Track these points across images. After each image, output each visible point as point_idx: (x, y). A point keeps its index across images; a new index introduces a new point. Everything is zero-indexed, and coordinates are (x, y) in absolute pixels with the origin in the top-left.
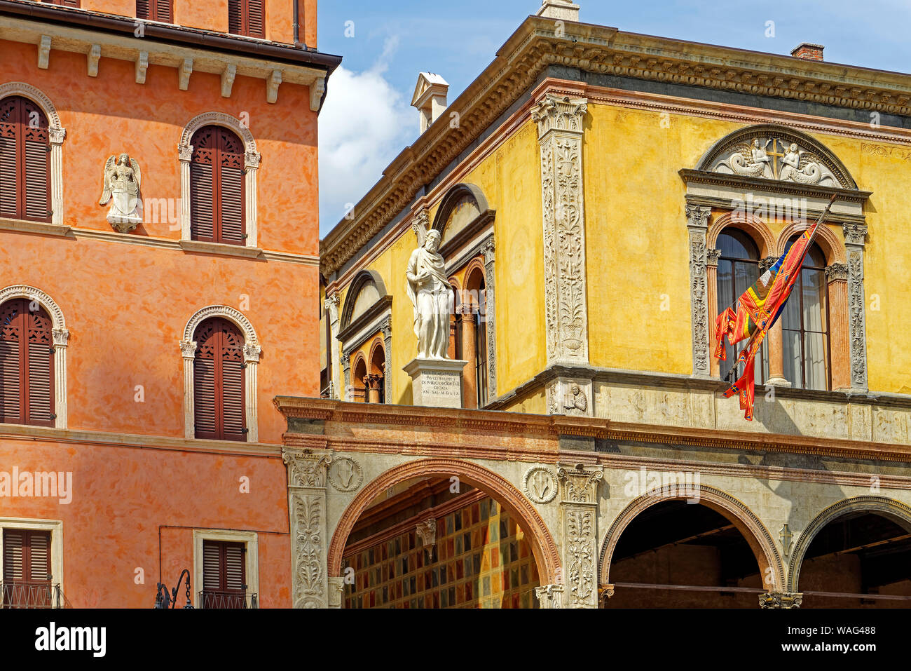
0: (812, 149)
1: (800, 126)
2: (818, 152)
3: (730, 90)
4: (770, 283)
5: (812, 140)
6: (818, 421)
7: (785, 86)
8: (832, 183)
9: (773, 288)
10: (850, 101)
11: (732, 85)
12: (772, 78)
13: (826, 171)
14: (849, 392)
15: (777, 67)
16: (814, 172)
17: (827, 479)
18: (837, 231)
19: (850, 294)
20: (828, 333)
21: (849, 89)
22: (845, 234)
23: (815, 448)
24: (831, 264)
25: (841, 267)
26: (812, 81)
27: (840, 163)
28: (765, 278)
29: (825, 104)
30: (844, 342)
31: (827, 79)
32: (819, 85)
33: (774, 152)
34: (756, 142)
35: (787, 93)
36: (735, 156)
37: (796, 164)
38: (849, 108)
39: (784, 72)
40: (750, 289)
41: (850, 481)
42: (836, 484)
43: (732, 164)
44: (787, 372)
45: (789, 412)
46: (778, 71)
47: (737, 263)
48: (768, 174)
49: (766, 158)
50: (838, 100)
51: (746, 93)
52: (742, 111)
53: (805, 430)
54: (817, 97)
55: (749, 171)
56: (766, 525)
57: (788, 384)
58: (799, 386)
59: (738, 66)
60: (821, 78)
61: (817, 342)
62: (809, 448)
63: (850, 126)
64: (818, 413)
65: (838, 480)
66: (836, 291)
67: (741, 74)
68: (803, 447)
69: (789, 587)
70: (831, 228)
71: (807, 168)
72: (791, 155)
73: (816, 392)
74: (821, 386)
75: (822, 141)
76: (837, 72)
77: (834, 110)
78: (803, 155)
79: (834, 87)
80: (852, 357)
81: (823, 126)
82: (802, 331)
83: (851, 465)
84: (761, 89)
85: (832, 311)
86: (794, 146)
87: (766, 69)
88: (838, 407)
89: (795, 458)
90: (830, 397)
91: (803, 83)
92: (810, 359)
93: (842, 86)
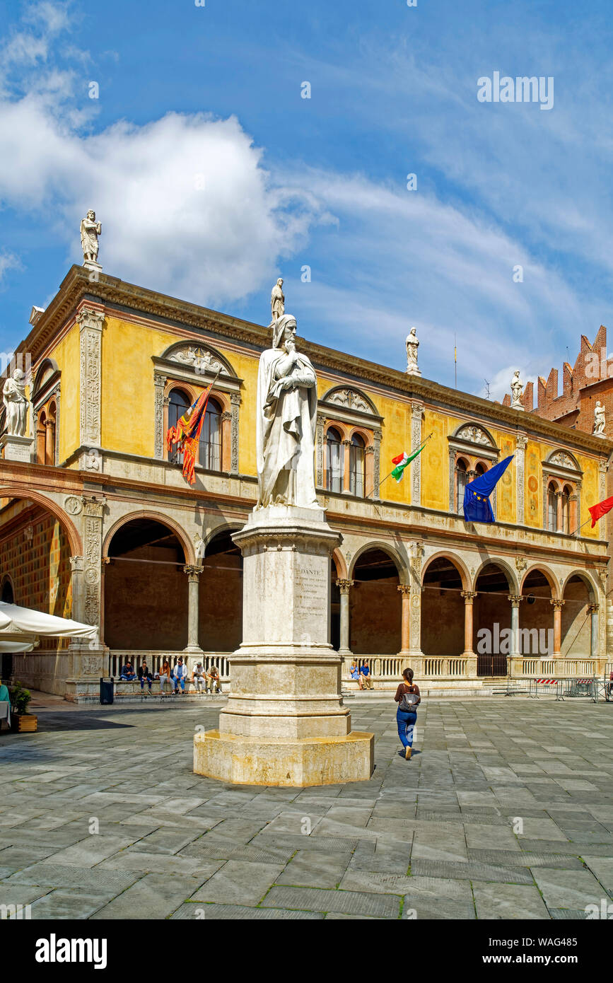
0: (217, 355)
1: (211, 344)
2: (219, 357)
3: (178, 321)
4: (191, 413)
5: (217, 351)
6: (215, 485)
7: (205, 323)
8: (225, 373)
9: (193, 416)
10: (235, 336)
11: (179, 319)
12: (199, 318)
13: (223, 367)
14: (230, 473)
15: (201, 313)
16: (218, 367)
17: (218, 513)
18: (227, 397)
19: (232, 427)
20: (222, 445)
21: (235, 330)
22: (231, 398)
23: (213, 498)
24: (224, 412)
25: (228, 414)
26: (218, 323)
27: (230, 365)
28: (189, 411)
29: (224, 335)
30: (228, 449)
31: (225, 323)
32: (221, 325)
33: (199, 354)
34: (190, 348)
35: (206, 327)
36: (179, 354)
37: (209, 362)
38: (235, 339)
39: (204, 316)
40: (182, 416)
41: (229, 515)
42: (223, 516)
43: (178, 357)
44: (202, 461)
45: (202, 480)
46: (202, 315)
47: (179, 407)
48: (195, 365)
49: (194, 357)
50: (230, 334)
51: (186, 324)
52: (183, 332)
53: (208, 489)
54: (220, 331)
55: (186, 362)
56: (188, 533)
57: (201, 467)
58: (207, 468)
59: (182, 309)
60: (222, 321)
61: (217, 449)
62: (209, 498)
63: (235, 348)
64: (215, 482)
65: (224, 514)
66: (226, 425)
67: (183, 314)
68: (207, 497)
69: (198, 564)
70: (225, 395)
71: (214, 364)
72: (207, 357)
73: (214, 471)
74: (217, 469)
75: (222, 353)
76: (230, 320)
77: (228, 339)
78: (212, 358)
79: (228, 328)
80: (232, 457)
81: (222, 346)
82: (210, 443)
83: (230, 508)
84: (193, 323)
85: (224, 435)
86: (208, 353)
87: (195, 313)
88: (224, 480)
89: (203, 502)
90: (221, 475)
91: (213, 323)
92: (213, 457)
93: (232, 327)
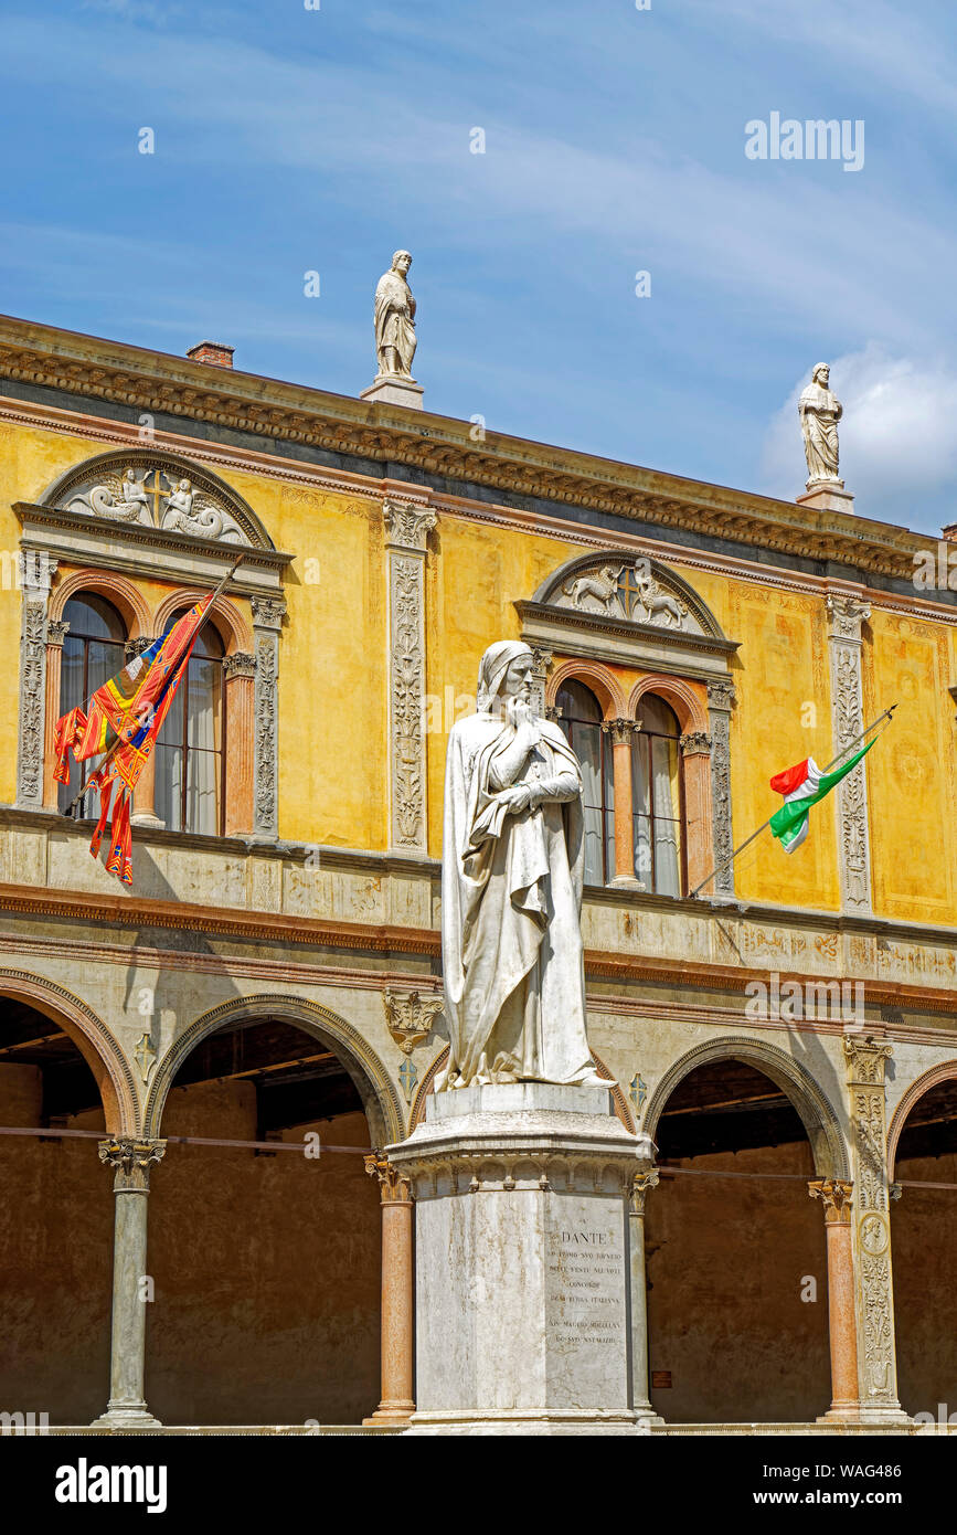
0: (212, 489)
1: (194, 456)
2: (219, 494)
3: (96, 397)
4: (142, 675)
5: (212, 476)
6: (202, 881)
7: (176, 398)
8: (239, 539)
9: (145, 683)
10: (268, 427)
11: (98, 390)
12: (158, 385)
13: (230, 522)
14: (251, 839)
15: (165, 371)
16: (212, 521)
17: (212, 967)
18: (243, 607)
19: (257, 698)
20: (223, 753)
21: (268, 411)
22: (255, 612)
23: (196, 921)
24: (231, 653)
25: (246, 659)
26: (215, 395)
27: (250, 511)
28: (134, 667)
29: (233, 428)
30: (245, 765)
31: (238, 394)
32: (225, 401)
33: (156, 489)
34: (130, 473)
35: (178, 408)
36: (97, 490)
37: (186, 508)
38: (266, 436)
39: (175, 378)
40: (110, 683)
41: (246, 971)
42: (226, 974)
43: (93, 500)
44: (160, 806)
45: (161, 866)
46: (166, 377)
47: (92, 643)
48: (145, 520)
49: (143, 496)
50: (251, 424)
51: (119, 403)
52: (112, 428)
53: (182, 893)
54: (222, 418)
55: (118, 512)
56: (116, 1034)
57: (161, 824)
58: (176, 828)
59: (109, 364)
60: (228, 391)
61: (207, 765)
62: (187, 920)
63: (267, 462)
64: (204, 869)
65: (231, 969)
66: (237, 691)
67: (112, 376)
68: (177, 919)
69: (147, 1131)
70: (235, 602)
71: (203, 514)
72: (181, 494)
73: (202, 838)
74: (207, 827)
75: (225, 479)
76: (252, 386)
77: (246, 438)
78: (198, 497)
79: (246, 406)
80: (257, 788)
81: (228, 459)
82: (185, 748)
83: (250, 948)
84: (141, 399)
85: (230, 721)
86: (185, 483)
87: (149, 373)
88: (234, 861)
89: (166, 934)
90: (222, 846)
91: (202, 396)
92: (194, 788)
93: (257, 405)
